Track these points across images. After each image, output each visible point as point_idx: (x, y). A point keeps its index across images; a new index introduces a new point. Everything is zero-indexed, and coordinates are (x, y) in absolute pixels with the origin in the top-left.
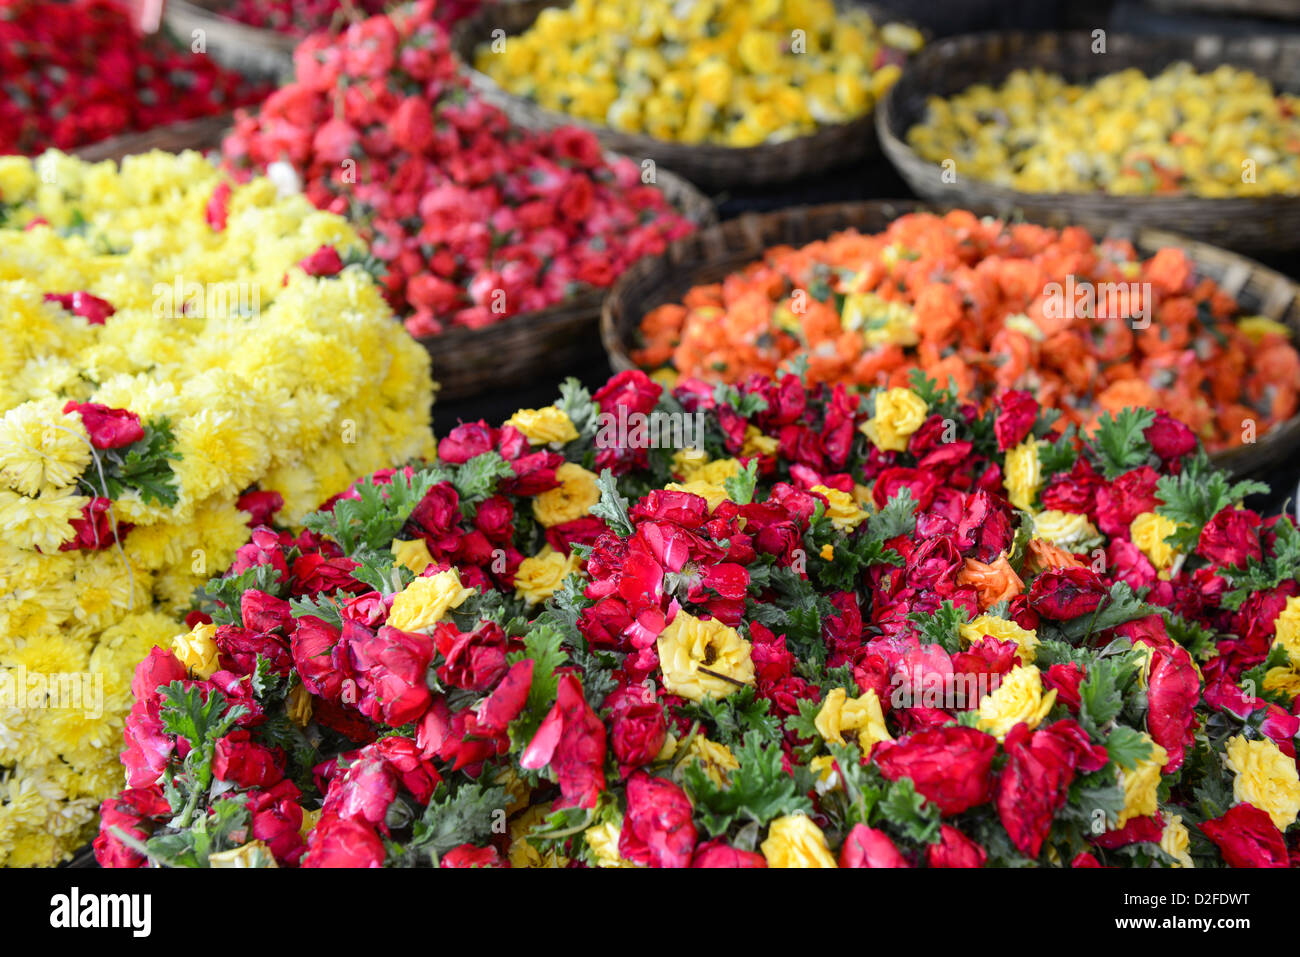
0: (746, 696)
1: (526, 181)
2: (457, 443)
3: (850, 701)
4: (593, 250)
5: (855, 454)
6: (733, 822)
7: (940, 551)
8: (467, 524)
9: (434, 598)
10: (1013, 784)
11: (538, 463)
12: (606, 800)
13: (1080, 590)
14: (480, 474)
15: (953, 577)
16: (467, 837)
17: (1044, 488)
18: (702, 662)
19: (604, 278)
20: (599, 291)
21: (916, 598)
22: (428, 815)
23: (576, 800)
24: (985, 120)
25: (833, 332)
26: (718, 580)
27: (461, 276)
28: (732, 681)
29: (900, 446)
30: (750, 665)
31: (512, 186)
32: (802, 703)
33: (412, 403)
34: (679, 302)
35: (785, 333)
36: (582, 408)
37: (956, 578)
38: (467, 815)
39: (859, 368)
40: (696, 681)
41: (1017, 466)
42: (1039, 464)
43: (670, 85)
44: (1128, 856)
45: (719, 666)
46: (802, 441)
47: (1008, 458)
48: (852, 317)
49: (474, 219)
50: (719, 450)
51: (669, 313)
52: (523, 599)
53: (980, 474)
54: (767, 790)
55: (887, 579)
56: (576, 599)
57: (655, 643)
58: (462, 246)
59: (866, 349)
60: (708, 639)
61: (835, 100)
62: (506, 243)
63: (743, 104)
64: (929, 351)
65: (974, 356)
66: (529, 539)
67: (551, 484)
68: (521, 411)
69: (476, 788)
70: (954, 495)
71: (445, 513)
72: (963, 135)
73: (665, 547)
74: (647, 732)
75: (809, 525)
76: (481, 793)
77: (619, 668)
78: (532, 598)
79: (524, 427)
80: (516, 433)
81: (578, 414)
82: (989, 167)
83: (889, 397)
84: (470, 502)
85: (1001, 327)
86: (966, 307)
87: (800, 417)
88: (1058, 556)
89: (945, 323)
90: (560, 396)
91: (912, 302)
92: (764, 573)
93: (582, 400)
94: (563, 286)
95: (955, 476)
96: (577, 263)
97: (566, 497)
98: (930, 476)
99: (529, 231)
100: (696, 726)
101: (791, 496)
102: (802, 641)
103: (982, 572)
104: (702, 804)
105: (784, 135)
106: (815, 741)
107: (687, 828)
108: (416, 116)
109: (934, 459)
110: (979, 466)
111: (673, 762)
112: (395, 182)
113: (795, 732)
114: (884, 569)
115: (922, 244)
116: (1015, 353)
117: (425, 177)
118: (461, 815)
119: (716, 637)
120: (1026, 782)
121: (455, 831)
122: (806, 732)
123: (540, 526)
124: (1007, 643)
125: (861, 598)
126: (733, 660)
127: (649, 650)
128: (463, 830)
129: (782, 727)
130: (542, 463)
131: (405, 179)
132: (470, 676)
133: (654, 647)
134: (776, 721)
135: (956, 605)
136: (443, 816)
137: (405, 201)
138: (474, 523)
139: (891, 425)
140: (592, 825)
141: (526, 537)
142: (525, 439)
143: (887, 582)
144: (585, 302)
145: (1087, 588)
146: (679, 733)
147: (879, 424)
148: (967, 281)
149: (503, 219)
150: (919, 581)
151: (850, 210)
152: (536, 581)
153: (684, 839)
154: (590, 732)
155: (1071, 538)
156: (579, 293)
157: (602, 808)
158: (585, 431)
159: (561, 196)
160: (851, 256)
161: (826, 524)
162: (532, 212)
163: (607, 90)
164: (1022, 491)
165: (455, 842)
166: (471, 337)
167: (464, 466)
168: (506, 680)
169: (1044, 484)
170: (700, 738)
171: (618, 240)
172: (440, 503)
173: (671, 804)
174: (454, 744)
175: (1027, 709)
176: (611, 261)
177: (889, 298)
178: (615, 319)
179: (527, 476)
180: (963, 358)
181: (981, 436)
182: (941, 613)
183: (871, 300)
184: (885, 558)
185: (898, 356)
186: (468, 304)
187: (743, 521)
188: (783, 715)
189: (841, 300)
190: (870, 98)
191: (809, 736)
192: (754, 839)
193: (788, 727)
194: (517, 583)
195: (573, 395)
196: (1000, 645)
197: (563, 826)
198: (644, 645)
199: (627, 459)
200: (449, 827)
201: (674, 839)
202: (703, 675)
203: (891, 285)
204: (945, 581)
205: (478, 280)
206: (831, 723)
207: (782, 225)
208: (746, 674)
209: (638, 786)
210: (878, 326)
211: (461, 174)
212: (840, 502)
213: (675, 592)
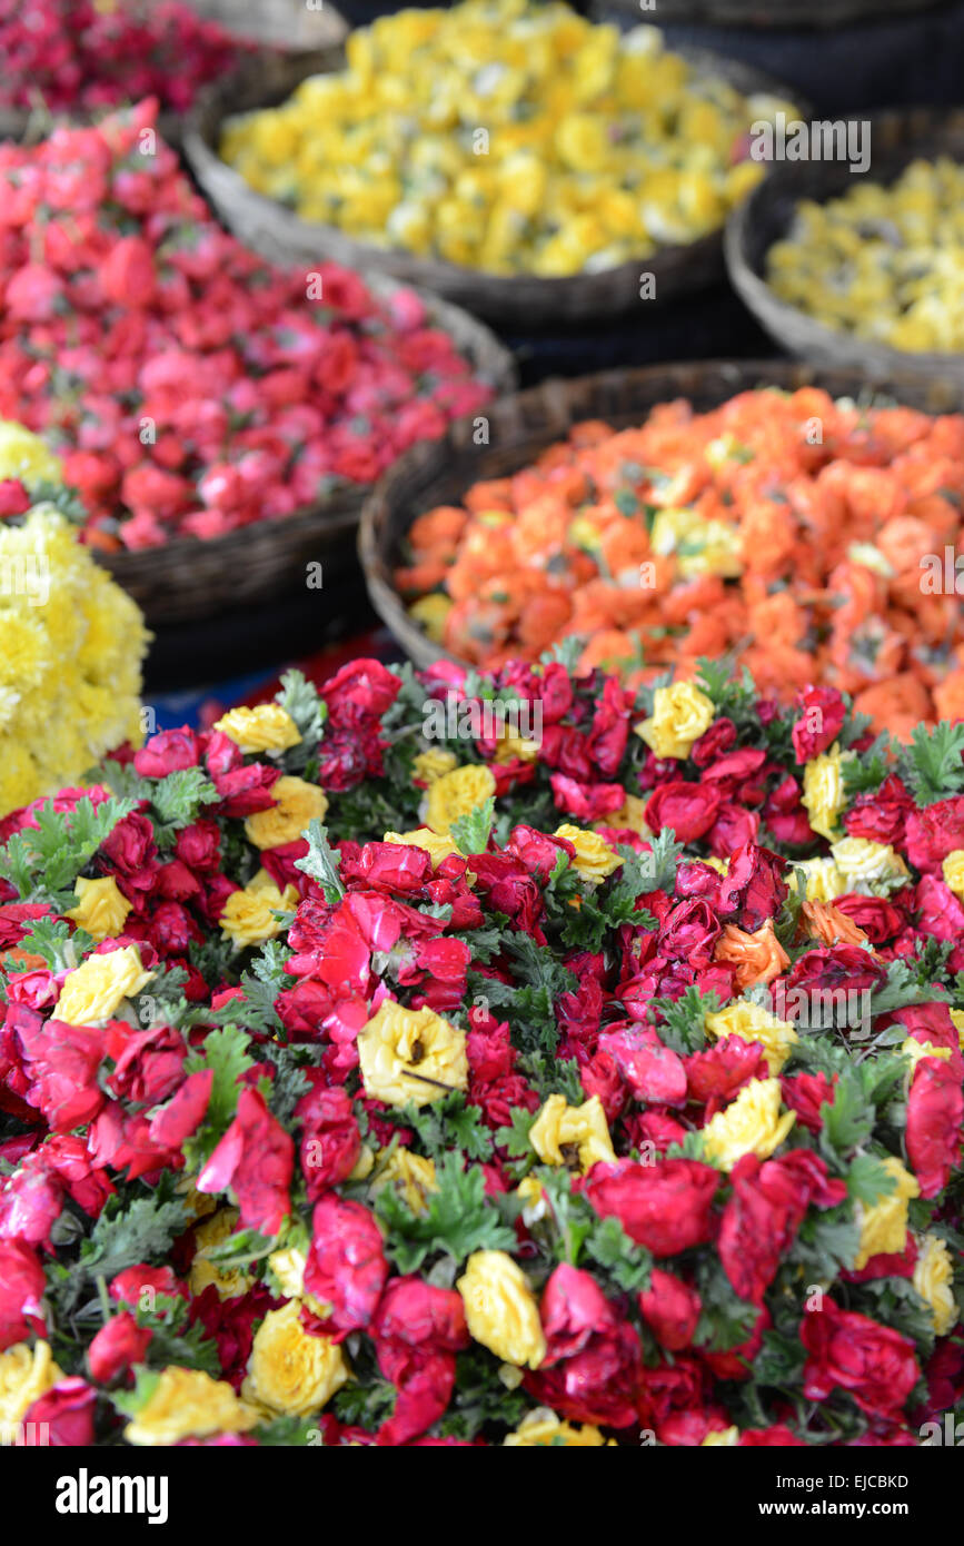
0: (456, 1102)
1: (272, 344)
2: (156, 755)
3: (571, 1111)
4: (354, 434)
5: (629, 758)
6: (428, 1257)
7: (697, 915)
8: (166, 853)
9: (108, 985)
10: (732, 1226)
11: (250, 779)
12: (294, 1223)
13: (848, 974)
14: (181, 796)
15: (710, 947)
16: (142, 1256)
17: (846, 810)
18: (409, 1063)
19: (368, 471)
20: (361, 488)
21: (667, 971)
22: (97, 1232)
23: (258, 1224)
24: (869, 235)
25: (641, 554)
26: (436, 958)
27: (190, 468)
28: (440, 1085)
29: (682, 753)
30: (463, 1063)
31: (255, 350)
32: (518, 1113)
33: (117, 667)
34: (458, 503)
35: (583, 552)
36: (306, 706)
37: (715, 948)
38: (141, 1232)
39: (669, 605)
40: (399, 1085)
41: (817, 782)
42: (841, 782)
43: (468, 186)
44: (872, 1294)
45: (427, 1068)
46: (565, 745)
47: (808, 771)
48: (664, 537)
49: (207, 395)
50: (469, 753)
51: (443, 519)
52: (230, 940)
53: (776, 787)
54: (466, 1221)
55: (637, 942)
56: (276, 973)
57: (356, 1039)
58: (192, 430)
59: (679, 579)
60: (415, 1036)
61: (677, 209)
62: (245, 427)
63: (560, 213)
64: (754, 585)
65: (809, 594)
66: (241, 865)
67: (267, 804)
68: (233, 712)
69: (152, 1203)
70: (742, 815)
71: (137, 847)
72: (841, 258)
73: (374, 922)
74: (338, 1150)
75: (549, 880)
76: (157, 1208)
77: (316, 1065)
78: (240, 941)
79: (236, 733)
80: (226, 740)
81: (301, 713)
82: (867, 305)
83: (671, 693)
84: (168, 828)
85: (844, 558)
86: (801, 531)
87: (564, 717)
88: (833, 924)
89: (774, 553)
90: (281, 688)
91: (738, 520)
92: (492, 939)
93: (307, 695)
94: (316, 482)
95: (744, 792)
96: (335, 451)
97: (285, 815)
98: (714, 791)
99: (275, 410)
100: (396, 1138)
101: (531, 844)
102: (532, 1023)
103: (742, 943)
104: (397, 1234)
105: (607, 260)
106: (529, 1157)
107: (377, 1262)
108: (135, 263)
109: (719, 771)
110: (775, 778)
111: (368, 1180)
112: (108, 344)
113: (506, 1148)
114: (635, 932)
115: (758, 437)
116: (857, 595)
117: (145, 338)
118: (134, 1232)
119: (425, 1032)
120: (748, 1225)
121: (127, 1251)
122: (518, 1148)
123: (254, 849)
124: (753, 1044)
125: (610, 961)
126: (443, 1060)
127: (349, 1047)
128: (137, 1248)
129: (493, 1139)
130: (255, 779)
131: (122, 341)
132: (142, 1084)
133: (354, 1044)
134: (487, 1133)
135: (705, 990)
136: (114, 1233)
137: (121, 371)
138: (174, 851)
139: (671, 728)
140: (278, 1248)
141: (236, 863)
142: (236, 748)
143: (638, 946)
144: (342, 504)
145: (858, 970)
146: (377, 1145)
147: (657, 728)
148: (804, 497)
149: (243, 396)
150: (672, 950)
151: (682, 373)
152: (246, 921)
153: (374, 1275)
154: (275, 1150)
155: (873, 875)
156: (337, 490)
157: (289, 1231)
158: (309, 735)
159: (316, 363)
160: (671, 451)
161: (570, 877)
162: (280, 384)
163: (387, 191)
164: (821, 812)
165: (128, 1263)
166: (201, 549)
167: (164, 781)
168: (181, 1092)
169: (848, 804)
170: (401, 1153)
171: (386, 420)
172: (132, 835)
173: (359, 1234)
174: (129, 1153)
175: (761, 1134)
176: (377, 449)
177: (710, 515)
178: (377, 530)
179: (235, 798)
180: (795, 596)
181: (776, 741)
182: (685, 1001)
183: (686, 518)
184: (635, 919)
185: (718, 590)
186: (197, 505)
187: (473, 877)
188: (495, 1126)
189: (652, 512)
190: (723, 205)
191: (520, 1153)
192: (451, 1272)
193: (499, 1142)
194: (223, 923)
195: (297, 691)
196: (745, 1046)
197: (245, 1250)
198: (345, 1041)
199: (358, 770)
200: (121, 1246)
201: (362, 1276)
202: (407, 1078)
203: (712, 495)
204: (699, 955)
205: (210, 479)
206: (547, 1136)
207: (595, 395)
208: (456, 1078)
209: (327, 1211)
210: (695, 551)
211: (192, 336)
212: (590, 848)
213: (385, 971)
